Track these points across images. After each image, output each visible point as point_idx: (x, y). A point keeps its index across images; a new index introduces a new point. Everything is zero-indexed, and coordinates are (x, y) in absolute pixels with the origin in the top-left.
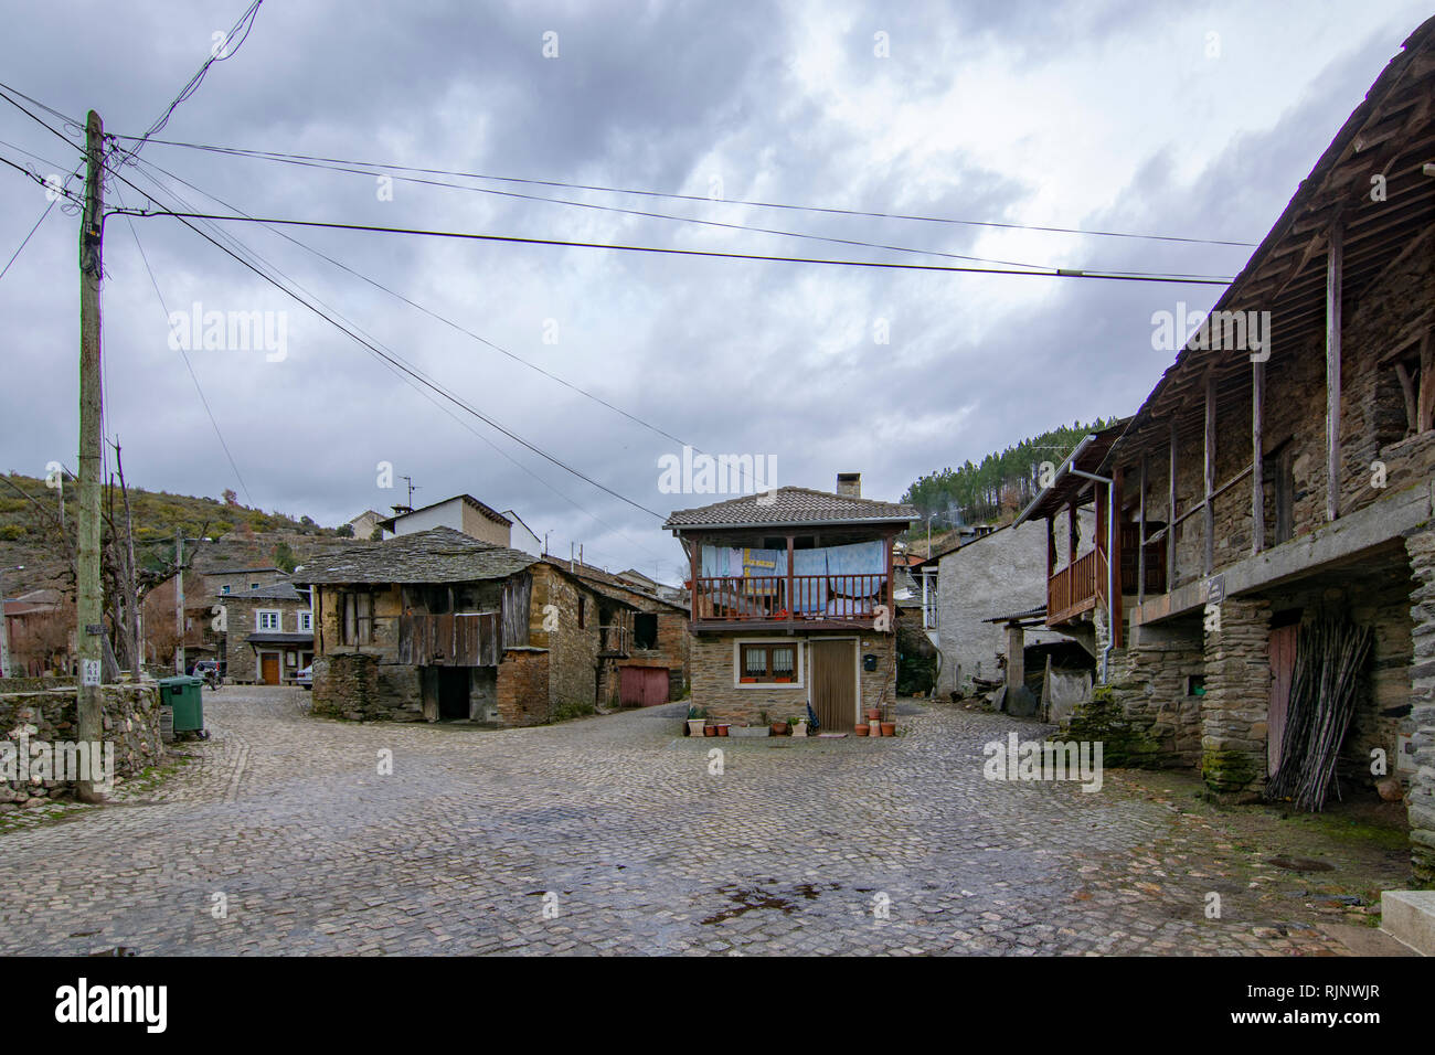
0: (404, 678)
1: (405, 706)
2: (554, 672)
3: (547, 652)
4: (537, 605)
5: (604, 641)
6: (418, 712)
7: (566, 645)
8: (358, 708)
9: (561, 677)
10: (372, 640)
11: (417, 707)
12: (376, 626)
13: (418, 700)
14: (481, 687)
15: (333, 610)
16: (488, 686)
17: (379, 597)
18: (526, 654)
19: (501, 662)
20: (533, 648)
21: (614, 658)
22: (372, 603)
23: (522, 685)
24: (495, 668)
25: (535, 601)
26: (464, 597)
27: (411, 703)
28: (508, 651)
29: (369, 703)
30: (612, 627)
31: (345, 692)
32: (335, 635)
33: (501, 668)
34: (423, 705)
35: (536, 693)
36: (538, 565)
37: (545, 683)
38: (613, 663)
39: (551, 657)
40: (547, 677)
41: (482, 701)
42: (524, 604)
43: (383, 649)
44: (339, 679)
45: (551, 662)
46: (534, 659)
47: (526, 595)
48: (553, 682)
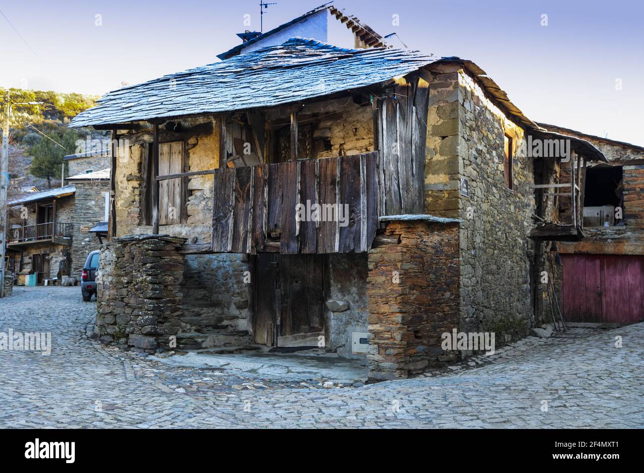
0: (226, 277)
1: (225, 323)
2: (467, 263)
3: (456, 224)
4: (438, 140)
5: (540, 210)
6: (246, 333)
7: (486, 213)
8: (148, 328)
9: (480, 272)
10: (184, 215)
11: (243, 324)
12: (191, 192)
13: (245, 312)
14: (344, 291)
15: (134, 170)
16: (354, 290)
17: (195, 145)
18: (420, 229)
19: (375, 244)
20: (432, 218)
21: (554, 238)
22: (186, 155)
23: (412, 288)
24: (365, 255)
25: (433, 134)
26: (317, 134)
27: (236, 317)
28: (387, 222)
29: (166, 319)
30: (552, 186)
31: (132, 301)
32: (135, 209)
33: (375, 254)
34: (254, 321)
35: (437, 303)
36: (440, 68)
37: (453, 283)
38: (553, 249)
39: (463, 234)
40: (458, 273)
41: (344, 317)
42: (416, 137)
43: (199, 230)
44: (125, 280)
45: (463, 244)
46: (434, 239)
47: (419, 121)
48: (466, 281)
